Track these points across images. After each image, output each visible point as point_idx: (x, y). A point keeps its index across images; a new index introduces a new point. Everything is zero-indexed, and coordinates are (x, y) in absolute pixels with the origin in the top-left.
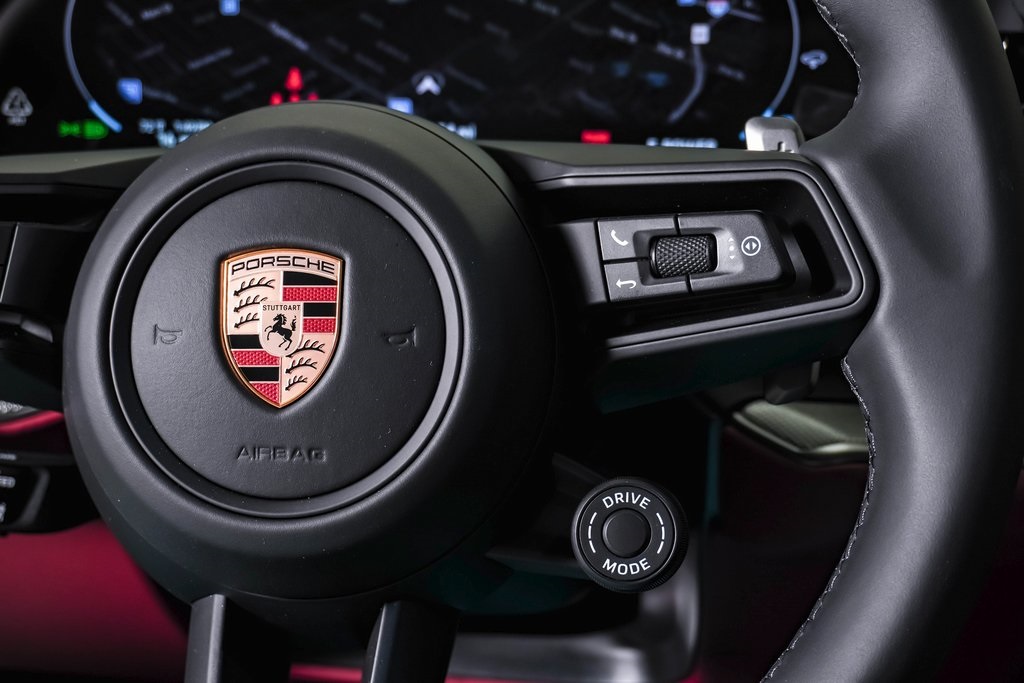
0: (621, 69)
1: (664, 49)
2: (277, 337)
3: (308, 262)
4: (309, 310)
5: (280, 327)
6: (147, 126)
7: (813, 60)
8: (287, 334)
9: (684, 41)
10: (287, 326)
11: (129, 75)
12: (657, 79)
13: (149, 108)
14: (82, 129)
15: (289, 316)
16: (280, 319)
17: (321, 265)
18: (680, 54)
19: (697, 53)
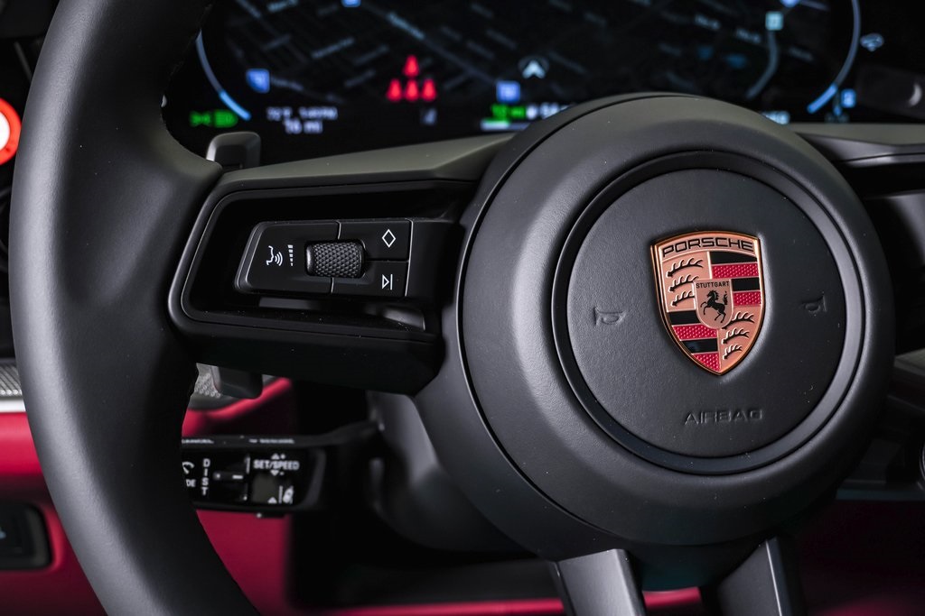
0: (705, 52)
1: (743, 34)
2: (712, 312)
3: (729, 242)
4: (737, 285)
5: (713, 302)
6: (274, 114)
7: (871, 43)
8: (721, 309)
9: (760, 27)
10: (720, 301)
11: (257, 66)
12: (737, 60)
13: (275, 97)
14: (213, 118)
15: (720, 291)
16: (713, 295)
17: (741, 244)
18: (756, 39)
19: (771, 38)
